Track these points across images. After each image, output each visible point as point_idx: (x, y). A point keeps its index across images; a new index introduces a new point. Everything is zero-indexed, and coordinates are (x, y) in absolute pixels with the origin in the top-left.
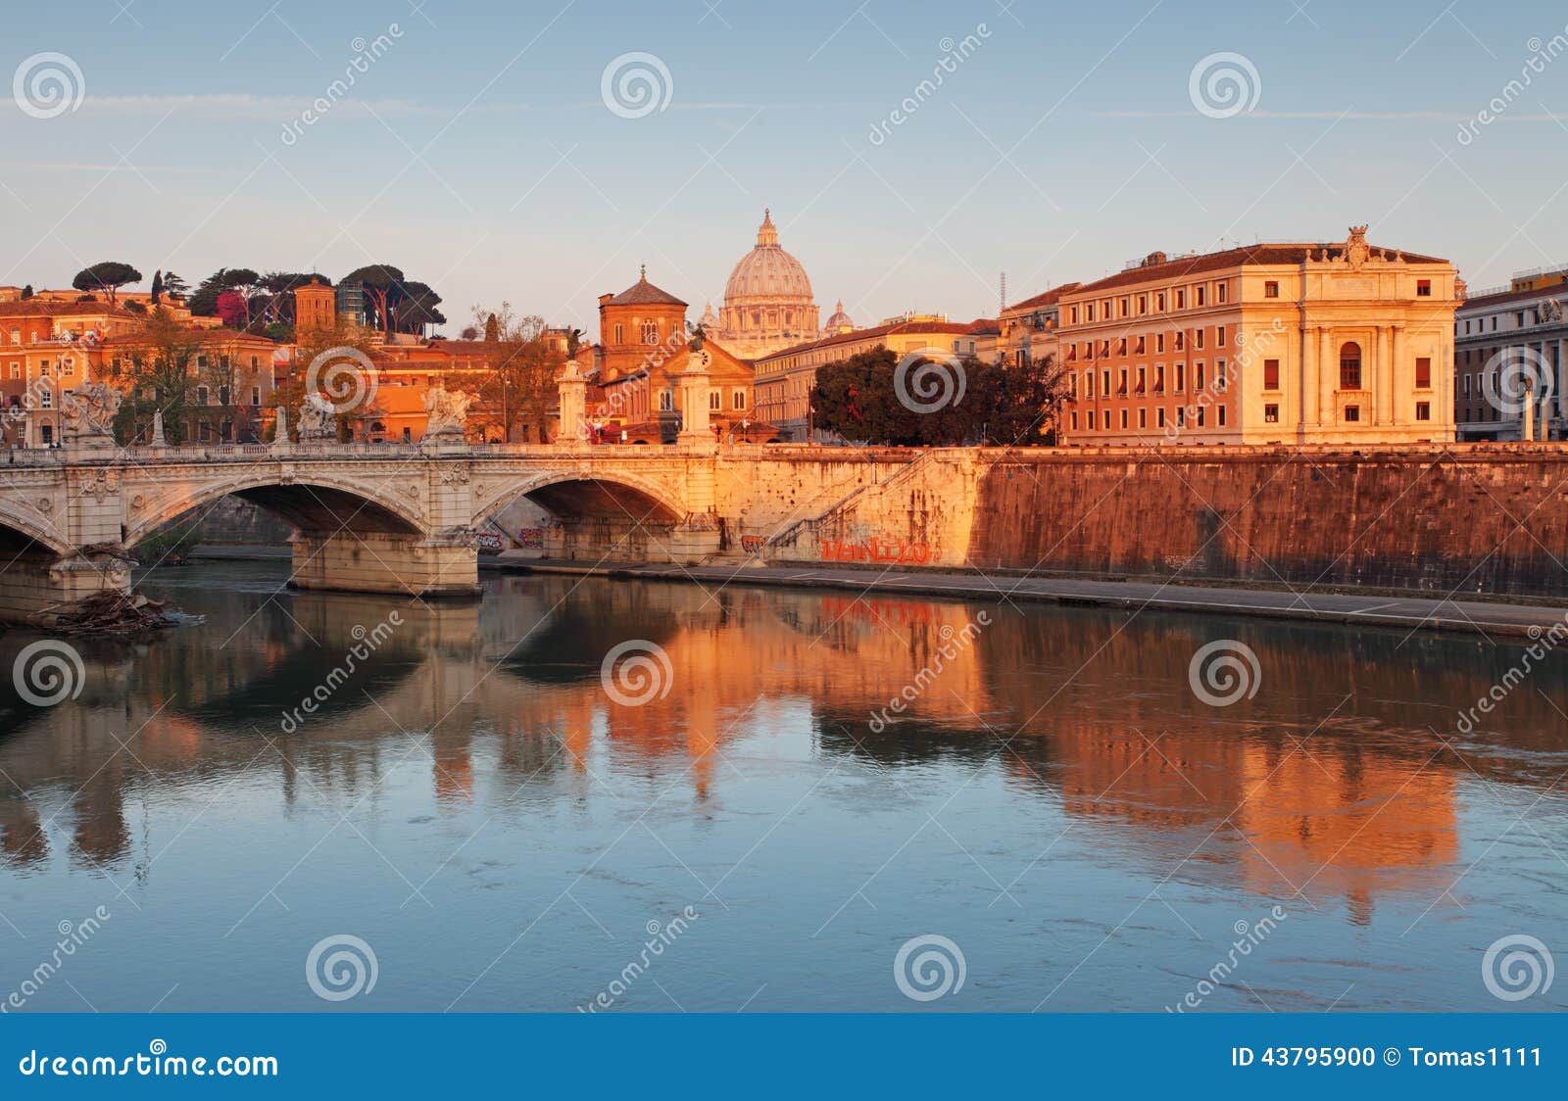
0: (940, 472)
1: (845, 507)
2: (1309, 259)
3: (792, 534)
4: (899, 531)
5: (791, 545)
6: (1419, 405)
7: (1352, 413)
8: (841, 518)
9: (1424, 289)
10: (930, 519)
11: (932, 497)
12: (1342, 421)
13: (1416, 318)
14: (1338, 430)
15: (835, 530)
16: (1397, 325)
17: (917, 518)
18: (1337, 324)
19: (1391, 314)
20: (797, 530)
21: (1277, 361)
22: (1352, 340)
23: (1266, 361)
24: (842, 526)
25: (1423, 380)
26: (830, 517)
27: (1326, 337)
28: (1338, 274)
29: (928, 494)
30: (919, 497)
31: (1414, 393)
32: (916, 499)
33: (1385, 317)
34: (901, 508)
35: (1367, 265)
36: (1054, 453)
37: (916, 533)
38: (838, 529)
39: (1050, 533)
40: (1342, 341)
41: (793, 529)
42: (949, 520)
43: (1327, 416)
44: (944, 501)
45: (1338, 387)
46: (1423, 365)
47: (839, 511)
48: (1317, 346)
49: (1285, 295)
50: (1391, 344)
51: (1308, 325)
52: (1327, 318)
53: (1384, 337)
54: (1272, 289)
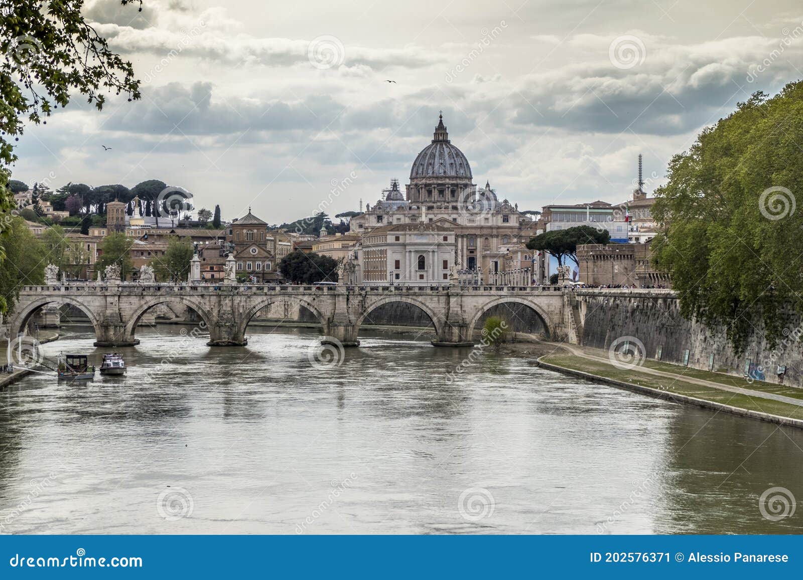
2: (408, 230)
6: (444, 274)
7: (422, 277)
9: (445, 239)
12: (419, 279)
13: (443, 248)
14: (417, 281)
16: (434, 250)
17: (286, 306)
18: (416, 250)
19: (432, 247)
21: (399, 260)
22: (423, 254)
23: (396, 261)
25: (445, 267)
27: (413, 254)
28: (416, 235)
31: (442, 271)
33: (431, 248)
35: (425, 232)
40: (419, 255)
43: (413, 277)
45: (417, 269)
46: (445, 263)
48: (410, 256)
49: (401, 241)
50: (433, 256)
51: (407, 250)
52: (412, 248)
53: (431, 254)
54: (397, 239)
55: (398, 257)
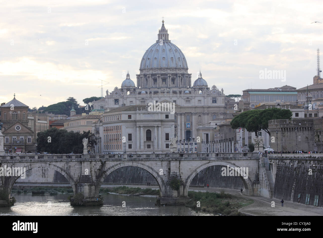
2: (137, 110)
4: (40, 174)
6: (166, 144)
7: (149, 146)
9: (167, 116)
10: (46, 171)
12: (146, 148)
13: (165, 124)
14: (145, 150)
16: (159, 126)
18: (144, 125)
19: (157, 123)
21: (131, 134)
22: (149, 129)
23: (129, 134)
25: (167, 138)
27: (142, 128)
28: (144, 114)
31: (165, 142)
33: (156, 124)
40: (147, 129)
43: (142, 147)
45: (145, 140)
46: (167, 135)
48: (140, 130)
49: (133, 118)
50: (158, 130)
51: (137, 126)
52: (141, 124)
53: (156, 128)
54: (130, 117)
55: (130, 131)
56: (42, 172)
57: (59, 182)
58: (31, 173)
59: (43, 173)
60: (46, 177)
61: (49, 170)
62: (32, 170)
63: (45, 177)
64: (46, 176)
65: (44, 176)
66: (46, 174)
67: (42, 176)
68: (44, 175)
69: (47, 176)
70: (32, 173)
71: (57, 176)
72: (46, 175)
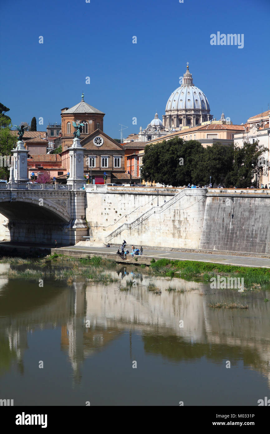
0: (188, 200)
1: (144, 217)
3: (119, 230)
4: (168, 230)
5: (119, 236)
8: (142, 223)
10: (183, 224)
11: (184, 213)
15: (139, 229)
17: (177, 223)
20: (121, 229)
24: (142, 227)
26: (137, 222)
29: (182, 211)
30: (177, 213)
32: (176, 214)
34: (169, 219)
36: (242, 192)
37: (176, 231)
38: (140, 228)
39: (238, 232)
41: (120, 228)
42: (191, 225)
44: (189, 215)
47: (141, 219)
56: (172, 226)
57: (214, 249)
58: (147, 227)
59: (175, 227)
60: (184, 237)
61: (190, 222)
62: (149, 220)
63: (180, 236)
64: (183, 234)
65: (177, 235)
66: (182, 229)
67: (174, 234)
68: (177, 232)
69: (185, 235)
70: (149, 227)
71: (209, 235)
72: (181, 232)
